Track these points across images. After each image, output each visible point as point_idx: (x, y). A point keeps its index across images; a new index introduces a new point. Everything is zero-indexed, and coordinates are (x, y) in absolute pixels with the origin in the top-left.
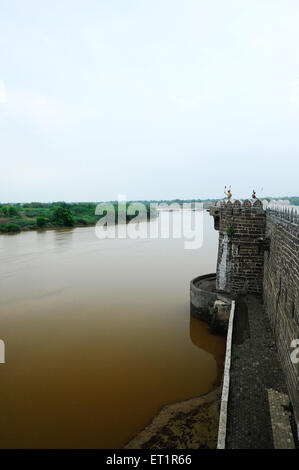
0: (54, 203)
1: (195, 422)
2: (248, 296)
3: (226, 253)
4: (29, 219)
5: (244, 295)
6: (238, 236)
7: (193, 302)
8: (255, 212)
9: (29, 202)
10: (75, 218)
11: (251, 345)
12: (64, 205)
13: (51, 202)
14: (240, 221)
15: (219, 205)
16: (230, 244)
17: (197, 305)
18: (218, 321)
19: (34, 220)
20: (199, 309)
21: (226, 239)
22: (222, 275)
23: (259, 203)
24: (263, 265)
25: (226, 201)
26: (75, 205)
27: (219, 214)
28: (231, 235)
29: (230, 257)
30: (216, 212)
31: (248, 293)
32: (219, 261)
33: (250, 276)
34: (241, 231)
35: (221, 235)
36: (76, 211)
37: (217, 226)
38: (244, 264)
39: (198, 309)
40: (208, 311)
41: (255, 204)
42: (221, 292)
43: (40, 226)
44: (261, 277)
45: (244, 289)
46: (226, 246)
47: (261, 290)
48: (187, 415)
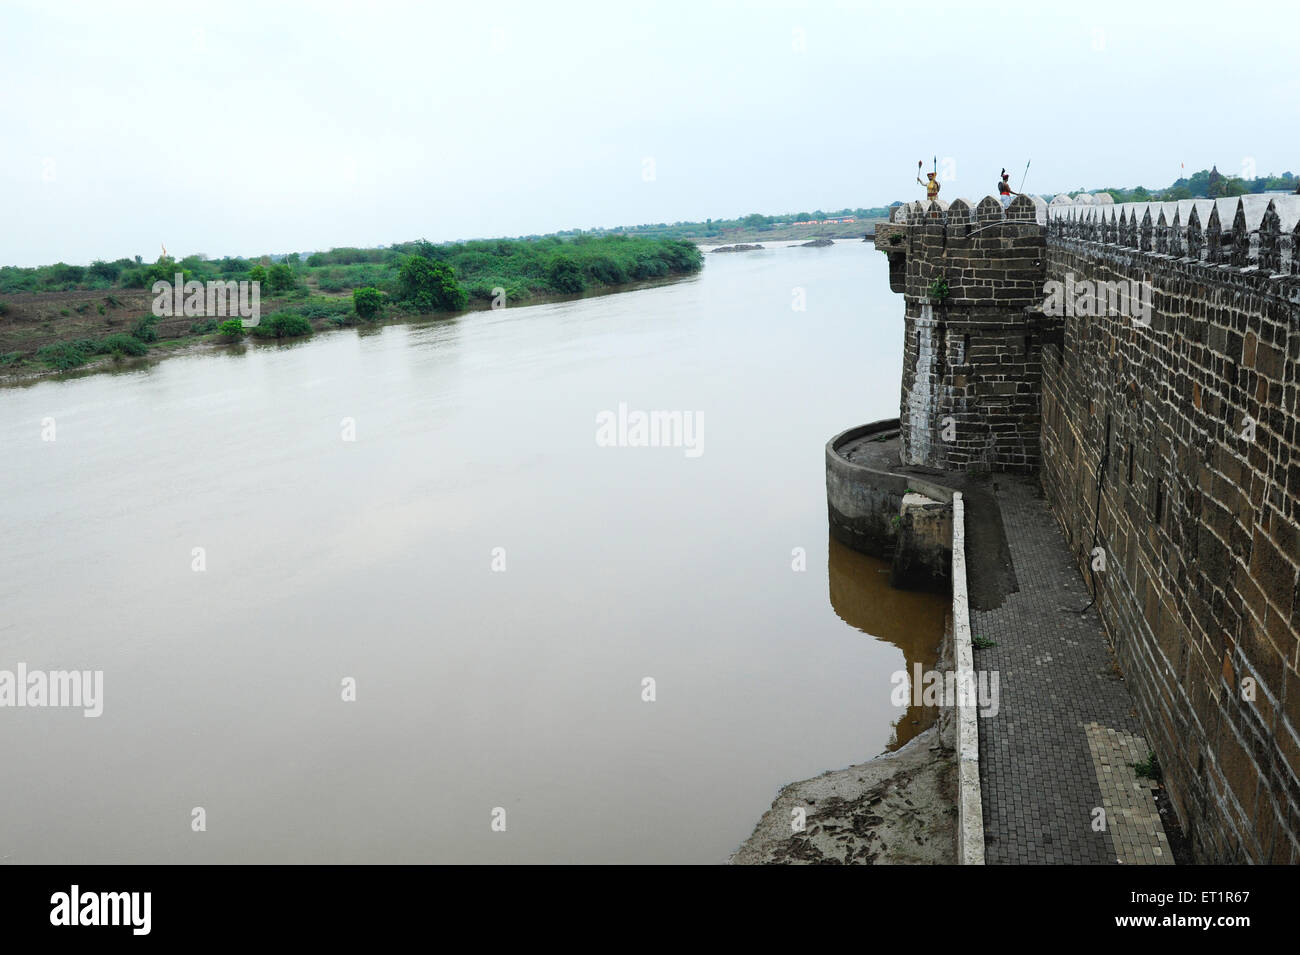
0: (396, 248)
1: (877, 821)
2: (996, 479)
3: (927, 357)
4: (330, 298)
5: (986, 477)
6: (963, 306)
7: (839, 504)
8: (1011, 232)
9: (325, 248)
10: (463, 287)
11: (1024, 611)
12: (428, 250)
13: (389, 245)
14: (968, 261)
15: (901, 217)
16: (939, 331)
17: (850, 510)
18: (913, 553)
19: (348, 298)
20: (859, 522)
21: (927, 318)
22: (919, 421)
23: (1024, 203)
24: (1038, 387)
25: (926, 205)
26: (459, 248)
27: (905, 246)
28: (942, 306)
29: (940, 369)
30: (895, 240)
31: (998, 470)
32: (908, 382)
33: (1000, 423)
34: (971, 293)
35: (913, 307)
36: (464, 265)
37: (897, 282)
38: (985, 388)
39: (851, 521)
40: (884, 525)
41: (1012, 210)
42: (917, 471)
43: (366, 316)
44: (1034, 422)
45: (983, 460)
46: (927, 339)
47: (1036, 460)
48: (853, 805)
